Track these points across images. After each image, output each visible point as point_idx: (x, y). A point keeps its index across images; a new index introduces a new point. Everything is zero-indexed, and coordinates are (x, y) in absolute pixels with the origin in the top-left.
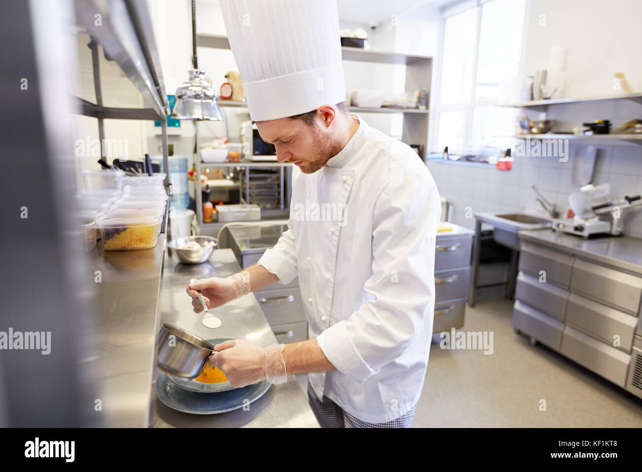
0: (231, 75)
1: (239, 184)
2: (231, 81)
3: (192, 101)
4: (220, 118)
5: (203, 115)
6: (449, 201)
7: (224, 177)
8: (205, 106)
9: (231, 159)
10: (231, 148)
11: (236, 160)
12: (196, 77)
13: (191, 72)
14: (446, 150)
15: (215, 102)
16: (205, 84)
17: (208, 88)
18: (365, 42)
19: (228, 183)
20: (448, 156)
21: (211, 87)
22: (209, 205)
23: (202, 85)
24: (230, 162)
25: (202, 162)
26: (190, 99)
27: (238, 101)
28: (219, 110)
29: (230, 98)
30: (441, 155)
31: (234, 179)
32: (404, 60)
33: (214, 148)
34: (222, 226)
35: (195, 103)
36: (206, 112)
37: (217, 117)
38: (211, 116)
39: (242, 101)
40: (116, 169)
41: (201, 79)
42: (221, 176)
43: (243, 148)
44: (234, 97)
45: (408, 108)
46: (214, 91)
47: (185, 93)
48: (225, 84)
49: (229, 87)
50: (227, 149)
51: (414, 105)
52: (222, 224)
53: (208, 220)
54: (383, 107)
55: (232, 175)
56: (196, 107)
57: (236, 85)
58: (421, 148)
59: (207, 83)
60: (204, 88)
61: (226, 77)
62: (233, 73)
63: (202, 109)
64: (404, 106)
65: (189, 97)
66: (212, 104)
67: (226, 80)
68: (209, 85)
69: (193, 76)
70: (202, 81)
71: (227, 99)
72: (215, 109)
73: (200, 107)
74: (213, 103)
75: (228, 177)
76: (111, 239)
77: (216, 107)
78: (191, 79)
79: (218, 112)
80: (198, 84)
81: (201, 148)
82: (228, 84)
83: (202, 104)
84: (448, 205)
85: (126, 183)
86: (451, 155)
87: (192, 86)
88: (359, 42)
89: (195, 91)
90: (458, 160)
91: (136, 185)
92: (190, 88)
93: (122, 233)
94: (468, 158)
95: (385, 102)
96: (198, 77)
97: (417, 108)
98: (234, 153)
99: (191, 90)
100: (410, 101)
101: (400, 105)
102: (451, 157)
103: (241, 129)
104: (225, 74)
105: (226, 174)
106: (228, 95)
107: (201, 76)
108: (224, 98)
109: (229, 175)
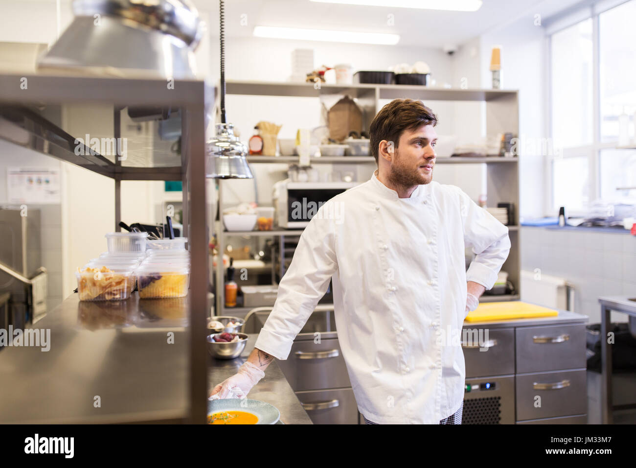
0: (262, 126)
1: (271, 265)
2: (261, 132)
3: (219, 158)
4: (250, 176)
5: (230, 172)
6: (570, 284)
7: (252, 257)
8: (233, 163)
9: (261, 227)
10: (261, 214)
11: (267, 228)
12: (223, 132)
13: (219, 127)
14: (562, 211)
15: (244, 158)
16: (234, 139)
17: (237, 143)
18: (428, 78)
19: (257, 264)
20: (565, 220)
21: (239, 142)
22: (233, 285)
23: (229, 141)
24: (259, 230)
25: (226, 231)
26: (217, 156)
27: (269, 156)
28: (248, 167)
29: (260, 153)
30: (555, 220)
31: (264, 259)
32: (483, 96)
33: (240, 214)
34: (248, 312)
35: (222, 159)
36: (234, 170)
37: (246, 175)
38: (239, 173)
39: (274, 156)
40: (137, 231)
41: (229, 134)
42: (247, 256)
43: (275, 214)
44: (265, 151)
45: (488, 156)
46: (243, 147)
47: (212, 149)
48: (254, 136)
49: (258, 139)
50: (255, 214)
51: (496, 151)
52: (249, 309)
53: (231, 305)
54: (454, 155)
55: (262, 253)
56: (223, 163)
57: (267, 136)
58: (511, 207)
59: (235, 138)
60: (232, 143)
61: (256, 128)
62: (264, 123)
63: (230, 166)
64: (483, 153)
65: (216, 154)
66: (241, 161)
67: (256, 132)
68: (238, 140)
69: (220, 131)
70: (230, 136)
71: (256, 155)
72: (244, 166)
73: (227, 164)
74: (242, 159)
75: (257, 257)
76: (147, 287)
77: (245, 164)
78: (218, 134)
79: (247, 169)
80: (226, 140)
81: (225, 214)
82: (258, 136)
83: (230, 161)
84: (568, 289)
85: (148, 247)
86: (569, 218)
87: (220, 141)
88: (419, 78)
89: (222, 147)
90: (581, 225)
91: (158, 249)
92: (217, 144)
93: (157, 281)
94: (596, 223)
95: (457, 149)
96: (226, 132)
97: (501, 155)
98: (264, 219)
99: (218, 146)
100: (489, 147)
101: (477, 152)
102: (570, 222)
103: (274, 191)
104: (255, 125)
105: (254, 252)
106: (257, 148)
107: (230, 131)
108: (252, 153)
109: (258, 254)
